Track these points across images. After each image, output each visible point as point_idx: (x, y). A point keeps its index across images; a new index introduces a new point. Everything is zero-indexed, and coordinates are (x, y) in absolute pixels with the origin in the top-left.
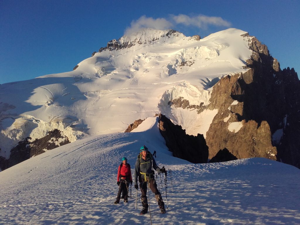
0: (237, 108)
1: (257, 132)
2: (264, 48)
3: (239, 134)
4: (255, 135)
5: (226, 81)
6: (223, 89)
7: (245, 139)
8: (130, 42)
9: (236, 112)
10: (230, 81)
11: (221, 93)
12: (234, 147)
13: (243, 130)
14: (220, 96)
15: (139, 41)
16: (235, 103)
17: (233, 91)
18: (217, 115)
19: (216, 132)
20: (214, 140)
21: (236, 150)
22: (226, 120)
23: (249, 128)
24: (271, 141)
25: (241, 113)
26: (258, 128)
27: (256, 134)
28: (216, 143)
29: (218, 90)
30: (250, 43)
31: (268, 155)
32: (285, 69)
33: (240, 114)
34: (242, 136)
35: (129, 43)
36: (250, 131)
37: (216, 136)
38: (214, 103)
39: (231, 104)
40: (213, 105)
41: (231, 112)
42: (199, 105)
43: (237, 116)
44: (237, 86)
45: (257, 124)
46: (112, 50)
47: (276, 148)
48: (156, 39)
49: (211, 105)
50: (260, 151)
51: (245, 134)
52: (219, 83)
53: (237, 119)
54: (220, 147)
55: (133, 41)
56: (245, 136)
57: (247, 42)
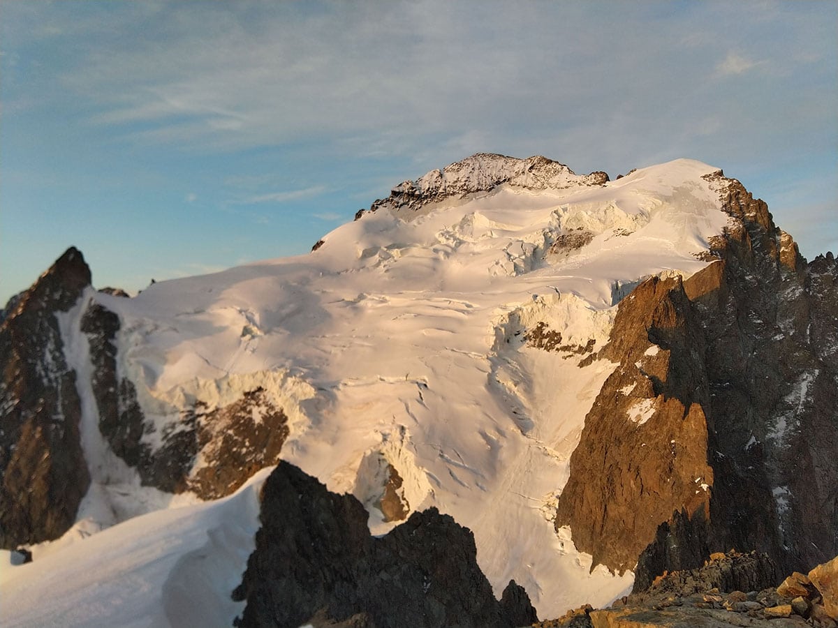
0: (655, 364)
1: (681, 428)
2: (760, 208)
3: (647, 427)
4: (678, 434)
5: (646, 293)
6: (639, 310)
7: (657, 440)
8: (443, 187)
9: (653, 373)
10: (655, 292)
11: (635, 319)
12: (632, 456)
13: (656, 419)
14: (631, 328)
15: (465, 184)
16: (653, 351)
17: (658, 319)
18: (611, 375)
19: (603, 416)
20: (598, 435)
21: (636, 465)
22: (627, 390)
23: (667, 417)
24: (705, 453)
25: (662, 376)
26: (683, 419)
27: (680, 432)
28: (599, 443)
29: (629, 313)
30: (726, 195)
31: (695, 486)
32: (821, 256)
33: (661, 379)
34: (652, 433)
35: (441, 190)
36: (669, 423)
37: (602, 426)
38: (617, 344)
39: (643, 351)
40: (615, 348)
41: (641, 372)
42: (584, 344)
43: (651, 384)
44: (666, 309)
45: (683, 409)
46: (401, 205)
47: (712, 470)
48: (505, 180)
49: (611, 347)
50: (684, 473)
51: (658, 429)
52: (633, 297)
53: (650, 390)
54: (606, 453)
55: (451, 184)
56: (657, 434)
57: (718, 194)
